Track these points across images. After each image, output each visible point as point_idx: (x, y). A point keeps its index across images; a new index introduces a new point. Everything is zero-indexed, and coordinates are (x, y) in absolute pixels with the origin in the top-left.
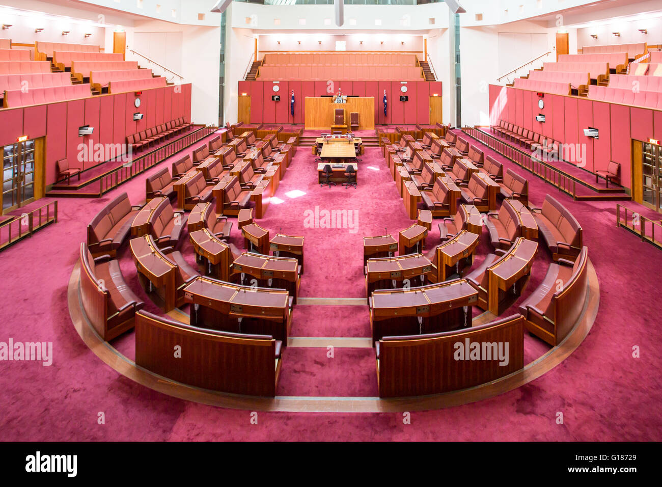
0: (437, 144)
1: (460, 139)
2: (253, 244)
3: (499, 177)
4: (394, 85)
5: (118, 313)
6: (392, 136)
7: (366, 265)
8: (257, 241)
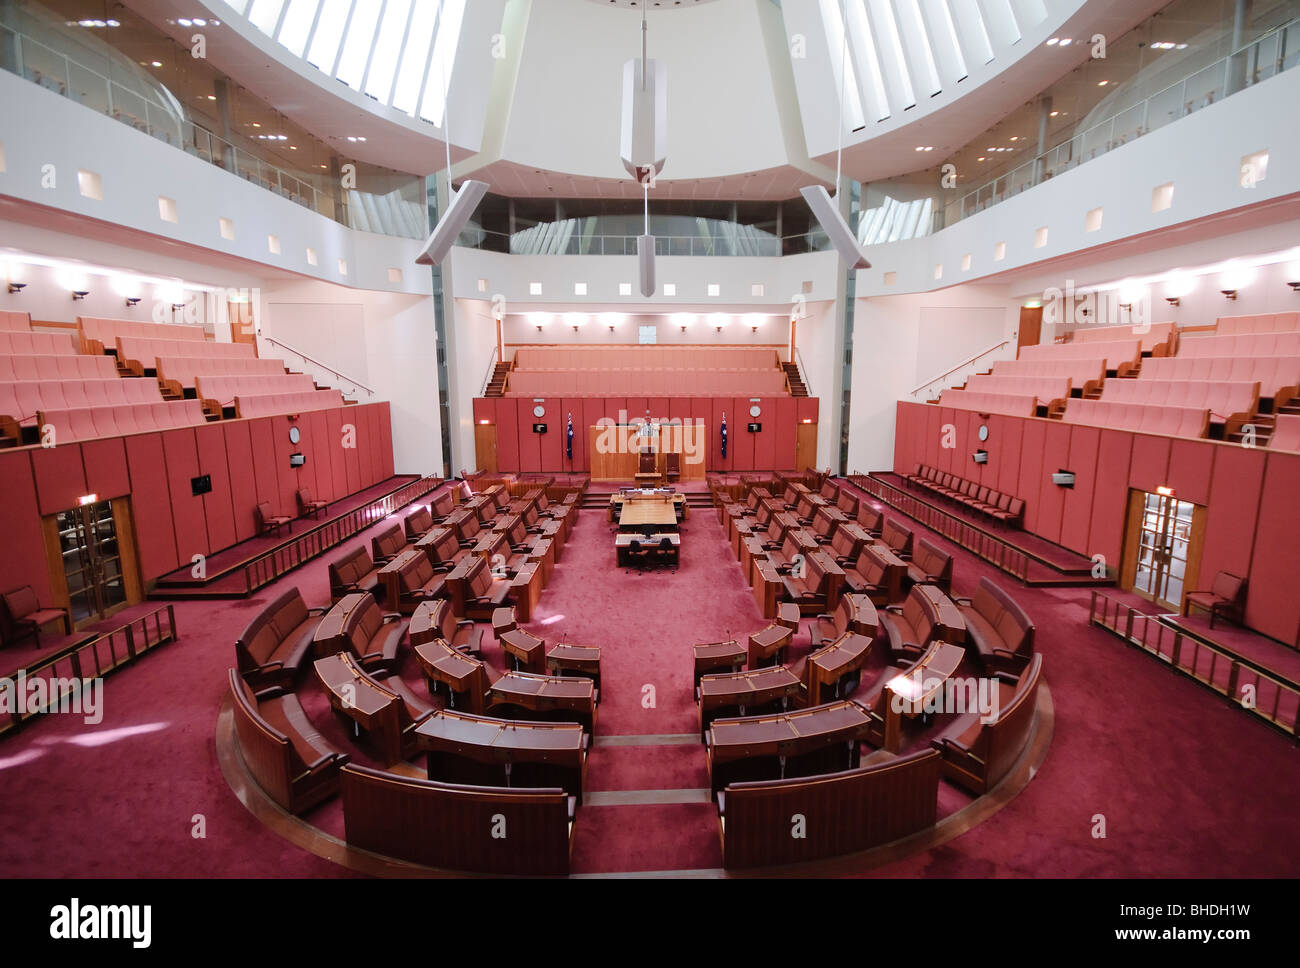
0: (808, 502)
1: (845, 494)
2: (520, 661)
3: (906, 552)
4: (739, 404)
5: (309, 772)
6: (735, 491)
7: (699, 685)
8: (526, 656)
